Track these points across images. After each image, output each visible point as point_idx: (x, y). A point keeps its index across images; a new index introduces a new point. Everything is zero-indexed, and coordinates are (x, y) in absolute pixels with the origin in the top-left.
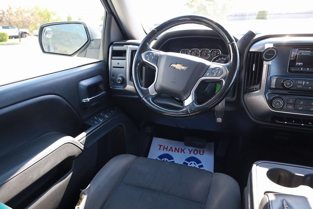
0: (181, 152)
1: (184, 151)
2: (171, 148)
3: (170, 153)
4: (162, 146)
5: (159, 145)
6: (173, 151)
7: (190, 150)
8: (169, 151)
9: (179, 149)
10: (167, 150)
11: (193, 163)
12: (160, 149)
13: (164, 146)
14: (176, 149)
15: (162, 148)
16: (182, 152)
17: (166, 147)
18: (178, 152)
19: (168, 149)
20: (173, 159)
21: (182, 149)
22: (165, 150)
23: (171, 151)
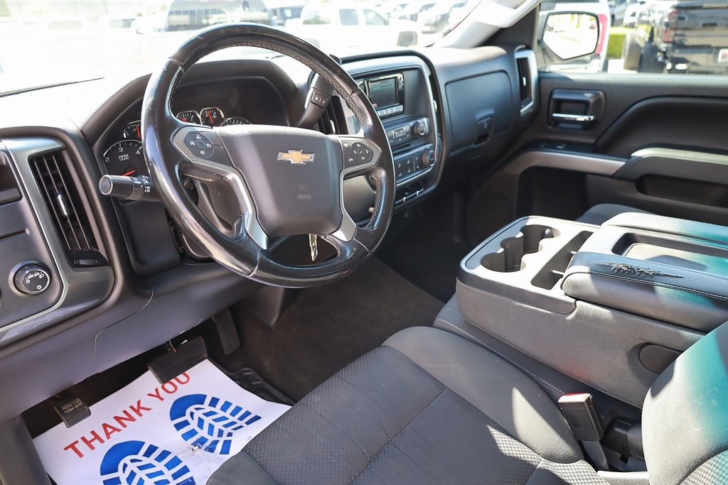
0: (140, 415)
1: (142, 405)
2: (105, 426)
3: (117, 439)
4: (77, 442)
5: (66, 449)
6: (119, 430)
7: (155, 394)
8: (108, 437)
9: (125, 412)
10: (102, 441)
11: (194, 411)
12: (80, 455)
13: (83, 439)
14: (117, 419)
15: (81, 446)
16: (141, 411)
17: (89, 437)
18: (132, 419)
19: (102, 435)
20: (143, 443)
21: (136, 408)
22: (96, 443)
23: (116, 432)
